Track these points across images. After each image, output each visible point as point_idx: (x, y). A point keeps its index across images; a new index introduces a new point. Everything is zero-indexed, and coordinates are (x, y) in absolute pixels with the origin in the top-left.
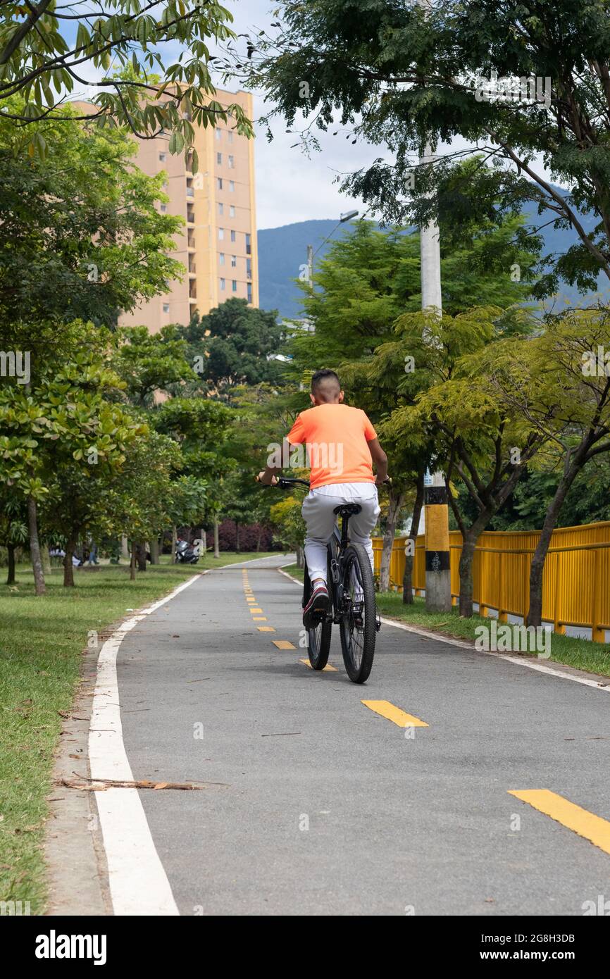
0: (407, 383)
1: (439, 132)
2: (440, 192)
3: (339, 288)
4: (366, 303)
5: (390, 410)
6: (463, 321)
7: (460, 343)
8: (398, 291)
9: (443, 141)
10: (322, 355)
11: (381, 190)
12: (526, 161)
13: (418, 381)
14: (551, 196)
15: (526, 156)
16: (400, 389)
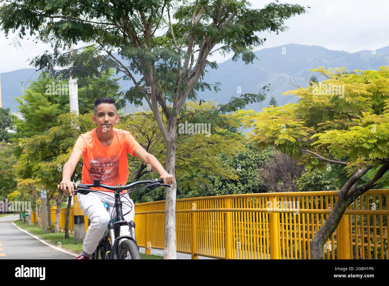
0: (63, 144)
1: (72, 40)
2: (75, 64)
3: (34, 101)
4: (46, 108)
5: (56, 156)
6: (87, 117)
7: (86, 127)
8: (60, 103)
9: (74, 43)
10: (27, 131)
11: (48, 64)
12: (111, 51)
13: (68, 143)
14: (121, 66)
15: (111, 49)
16: (60, 147)
